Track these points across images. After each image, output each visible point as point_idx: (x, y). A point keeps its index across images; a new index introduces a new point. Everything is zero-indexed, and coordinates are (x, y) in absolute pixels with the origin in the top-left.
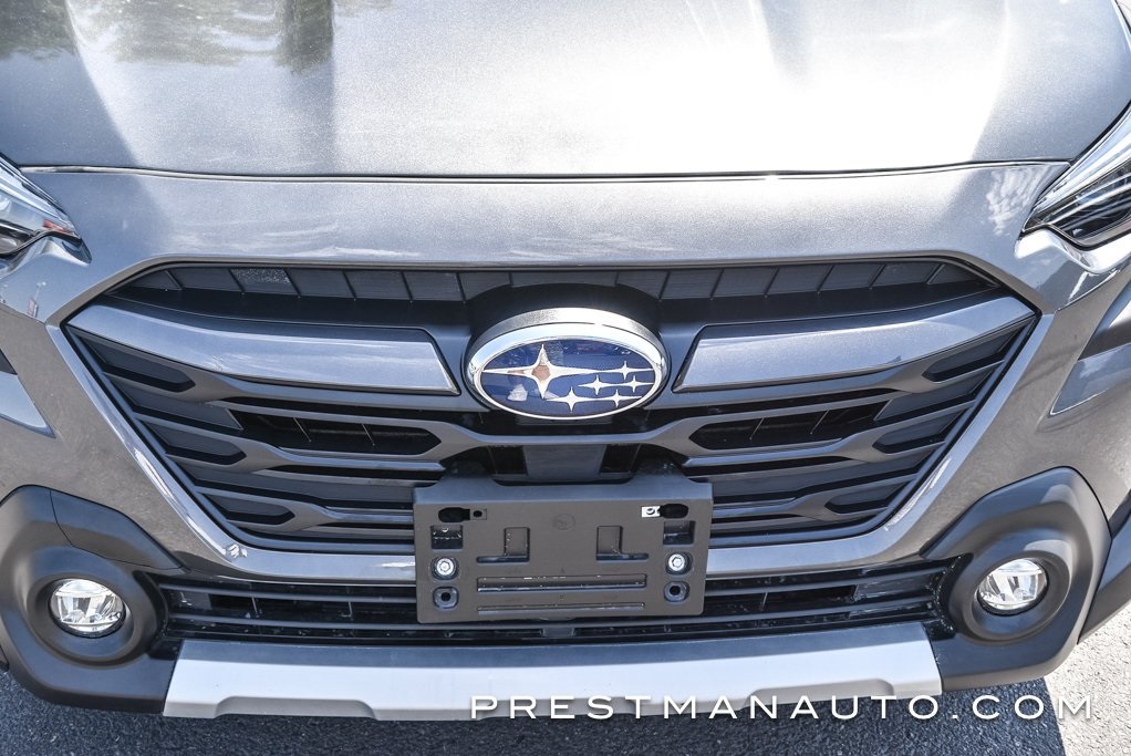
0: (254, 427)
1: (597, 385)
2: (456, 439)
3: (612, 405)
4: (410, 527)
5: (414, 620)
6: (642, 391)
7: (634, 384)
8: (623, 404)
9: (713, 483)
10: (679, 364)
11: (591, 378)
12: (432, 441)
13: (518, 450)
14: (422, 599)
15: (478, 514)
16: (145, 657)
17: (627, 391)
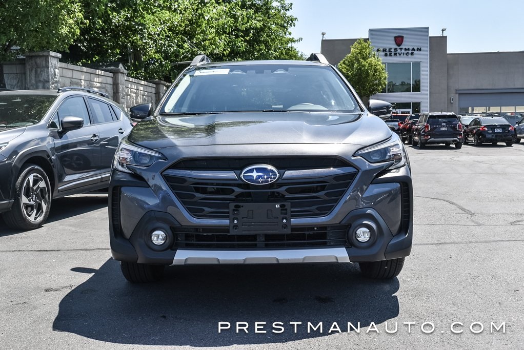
0: (197, 190)
1: (265, 177)
2: (238, 190)
3: (268, 181)
4: (228, 213)
5: (229, 232)
6: (274, 178)
7: (273, 177)
8: (271, 181)
9: (291, 202)
10: (281, 175)
11: (264, 176)
12: (233, 191)
13: (250, 192)
14: (231, 228)
15: (242, 206)
16: (169, 250)
17: (271, 178)
